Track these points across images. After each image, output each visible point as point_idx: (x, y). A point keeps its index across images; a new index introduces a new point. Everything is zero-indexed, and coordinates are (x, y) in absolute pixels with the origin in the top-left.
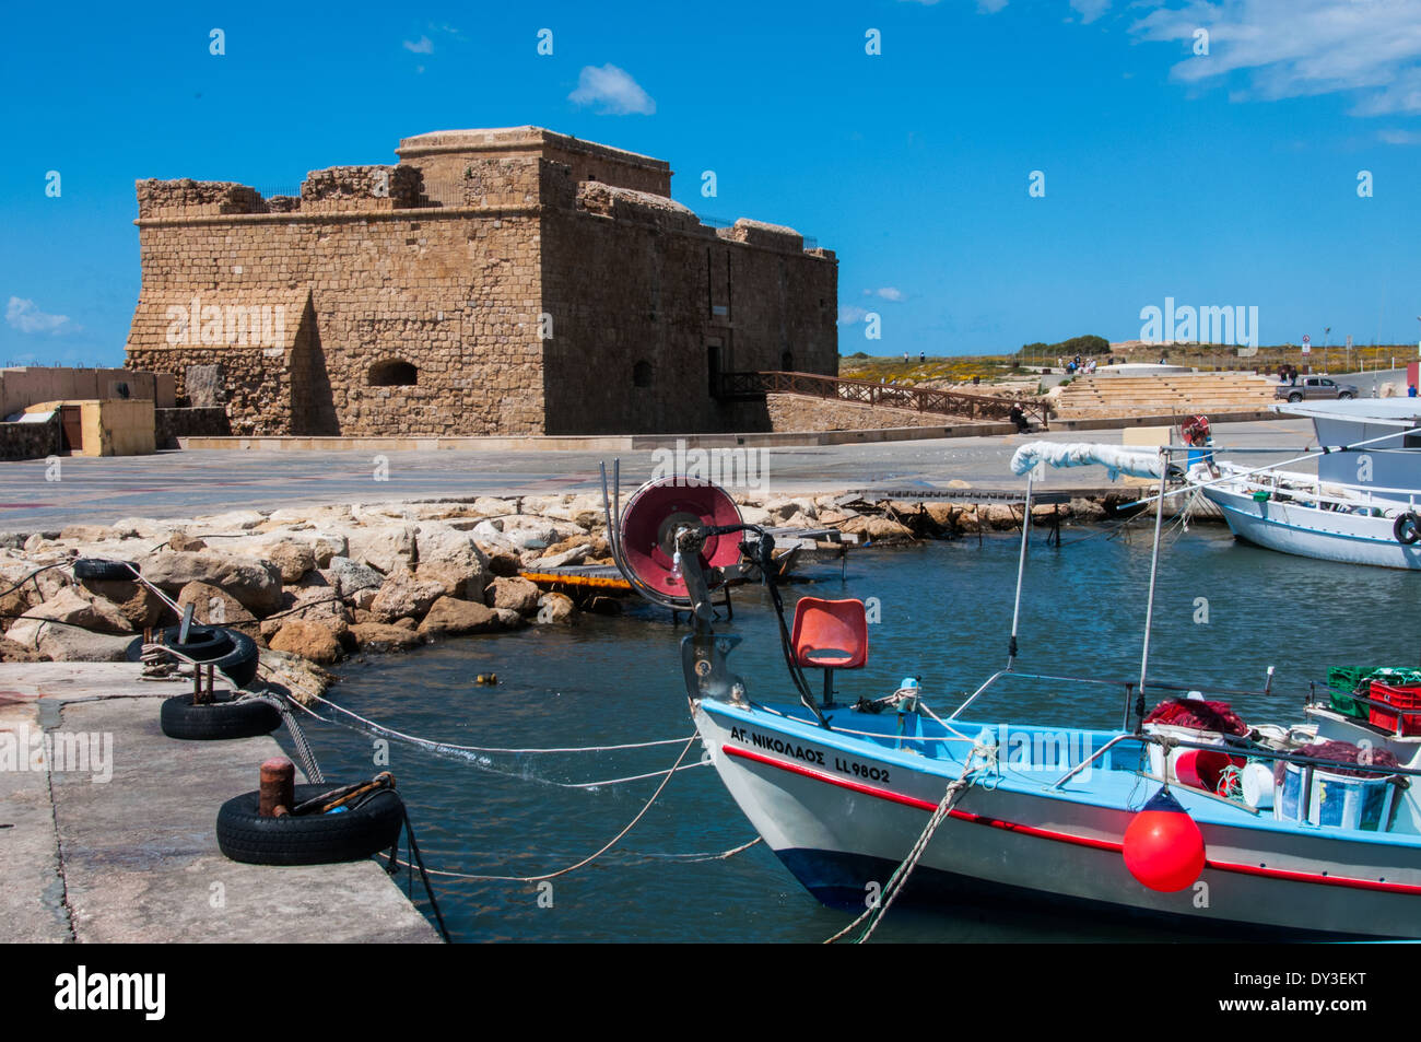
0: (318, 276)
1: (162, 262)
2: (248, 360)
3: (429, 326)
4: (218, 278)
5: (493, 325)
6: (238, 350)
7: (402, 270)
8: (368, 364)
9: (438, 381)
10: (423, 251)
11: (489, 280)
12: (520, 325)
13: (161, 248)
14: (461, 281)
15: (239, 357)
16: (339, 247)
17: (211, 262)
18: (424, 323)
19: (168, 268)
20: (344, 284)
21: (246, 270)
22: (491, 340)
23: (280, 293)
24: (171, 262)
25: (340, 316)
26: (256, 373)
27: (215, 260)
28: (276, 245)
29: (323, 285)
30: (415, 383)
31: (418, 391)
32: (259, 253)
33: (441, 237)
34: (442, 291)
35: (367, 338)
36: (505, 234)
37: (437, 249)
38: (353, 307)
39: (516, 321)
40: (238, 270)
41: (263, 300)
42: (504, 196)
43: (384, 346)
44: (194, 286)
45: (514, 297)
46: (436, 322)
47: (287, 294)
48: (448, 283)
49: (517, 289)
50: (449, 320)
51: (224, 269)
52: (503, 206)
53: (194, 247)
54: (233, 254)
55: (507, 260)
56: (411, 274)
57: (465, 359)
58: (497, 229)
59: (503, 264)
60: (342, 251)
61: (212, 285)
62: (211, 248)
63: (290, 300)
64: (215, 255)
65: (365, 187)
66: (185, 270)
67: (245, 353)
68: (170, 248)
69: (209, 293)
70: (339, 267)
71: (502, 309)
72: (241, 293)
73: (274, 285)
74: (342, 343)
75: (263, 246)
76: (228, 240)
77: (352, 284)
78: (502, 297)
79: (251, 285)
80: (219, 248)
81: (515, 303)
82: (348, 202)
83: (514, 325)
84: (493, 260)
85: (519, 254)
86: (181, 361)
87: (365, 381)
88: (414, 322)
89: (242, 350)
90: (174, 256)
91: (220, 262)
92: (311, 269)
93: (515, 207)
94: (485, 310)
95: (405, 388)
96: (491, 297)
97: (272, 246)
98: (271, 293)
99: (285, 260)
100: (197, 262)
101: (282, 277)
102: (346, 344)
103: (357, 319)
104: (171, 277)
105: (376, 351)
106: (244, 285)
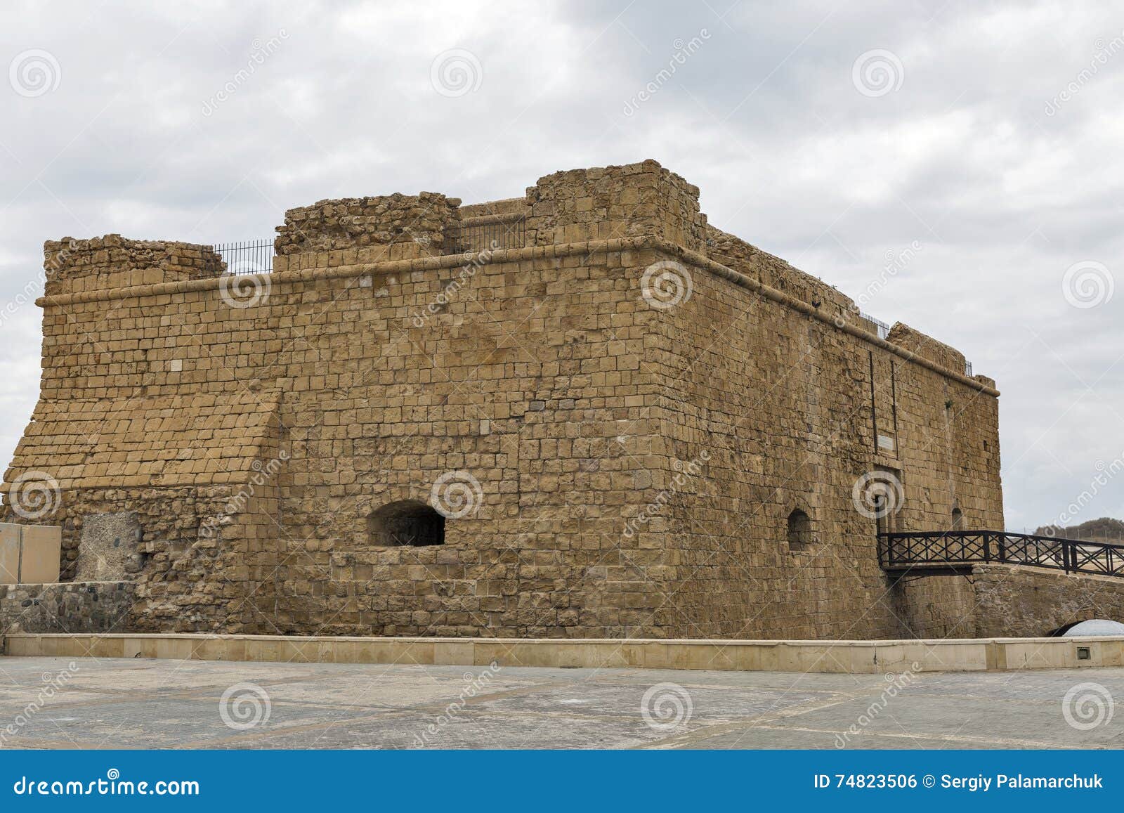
0: (294, 369)
1: (70, 360)
2: (175, 504)
3: (466, 445)
4: (148, 379)
5: (572, 440)
6: (158, 487)
7: (425, 354)
8: (367, 510)
9: (479, 537)
10: (459, 322)
11: (568, 366)
12: (620, 439)
13: (70, 339)
14: (521, 369)
15: (159, 500)
16: (328, 323)
17: (139, 355)
18: (458, 438)
19: (78, 368)
20: (333, 381)
21: (188, 366)
22: (571, 465)
23: (235, 400)
24: (82, 359)
25: (327, 433)
26: (186, 525)
27: (145, 351)
28: (233, 325)
29: (301, 384)
30: (443, 543)
31: (445, 553)
32: (208, 339)
33: (487, 298)
34: (488, 387)
35: (365, 468)
36: (595, 288)
37: (480, 319)
38: (345, 417)
39: (613, 432)
40: (176, 365)
41: (208, 411)
42: (594, 226)
43: (391, 480)
44: (113, 392)
45: (608, 392)
46: (478, 437)
47: (245, 400)
48: (499, 372)
49: (614, 378)
50: (498, 433)
51: (156, 367)
52: (591, 243)
53: (116, 335)
54: (171, 342)
55: (598, 331)
56: (438, 361)
57: (524, 498)
58: (580, 280)
59: (591, 338)
60: (333, 329)
61: (137, 391)
62: (140, 334)
63: (248, 409)
64: (146, 344)
65: (372, 228)
66: (102, 370)
67: (171, 493)
68: (83, 339)
69: (132, 403)
70: (326, 355)
71: (588, 413)
72: (177, 401)
73: (229, 386)
74: (326, 477)
75: (213, 328)
76: (165, 321)
77: (346, 380)
78: (592, 392)
79: (194, 387)
80: (151, 333)
81: (611, 402)
82: (345, 252)
83: (607, 439)
84: (572, 333)
85: (618, 320)
86: (76, 507)
87: (361, 537)
88: (442, 438)
89: (167, 487)
90: (87, 349)
91: (152, 356)
92: (283, 360)
93: (613, 242)
94: (559, 416)
95: (424, 551)
96: (570, 394)
97: (227, 326)
98: (221, 399)
99: (247, 347)
100: (119, 356)
101: (239, 373)
102: (332, 478)
103: (351, 436)
104: (81, 381)
105: (378, 488)
106: (184, 389)
